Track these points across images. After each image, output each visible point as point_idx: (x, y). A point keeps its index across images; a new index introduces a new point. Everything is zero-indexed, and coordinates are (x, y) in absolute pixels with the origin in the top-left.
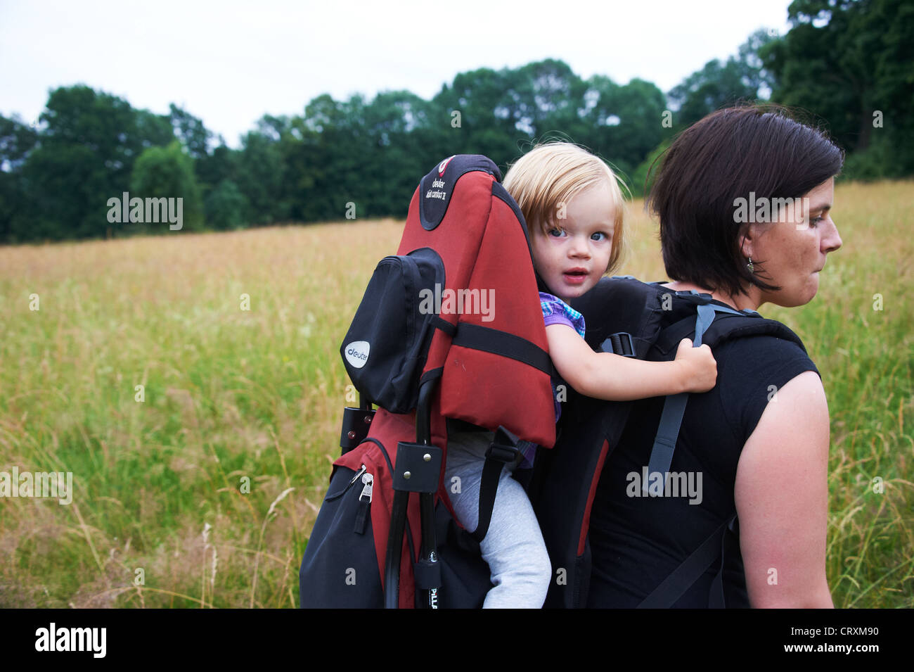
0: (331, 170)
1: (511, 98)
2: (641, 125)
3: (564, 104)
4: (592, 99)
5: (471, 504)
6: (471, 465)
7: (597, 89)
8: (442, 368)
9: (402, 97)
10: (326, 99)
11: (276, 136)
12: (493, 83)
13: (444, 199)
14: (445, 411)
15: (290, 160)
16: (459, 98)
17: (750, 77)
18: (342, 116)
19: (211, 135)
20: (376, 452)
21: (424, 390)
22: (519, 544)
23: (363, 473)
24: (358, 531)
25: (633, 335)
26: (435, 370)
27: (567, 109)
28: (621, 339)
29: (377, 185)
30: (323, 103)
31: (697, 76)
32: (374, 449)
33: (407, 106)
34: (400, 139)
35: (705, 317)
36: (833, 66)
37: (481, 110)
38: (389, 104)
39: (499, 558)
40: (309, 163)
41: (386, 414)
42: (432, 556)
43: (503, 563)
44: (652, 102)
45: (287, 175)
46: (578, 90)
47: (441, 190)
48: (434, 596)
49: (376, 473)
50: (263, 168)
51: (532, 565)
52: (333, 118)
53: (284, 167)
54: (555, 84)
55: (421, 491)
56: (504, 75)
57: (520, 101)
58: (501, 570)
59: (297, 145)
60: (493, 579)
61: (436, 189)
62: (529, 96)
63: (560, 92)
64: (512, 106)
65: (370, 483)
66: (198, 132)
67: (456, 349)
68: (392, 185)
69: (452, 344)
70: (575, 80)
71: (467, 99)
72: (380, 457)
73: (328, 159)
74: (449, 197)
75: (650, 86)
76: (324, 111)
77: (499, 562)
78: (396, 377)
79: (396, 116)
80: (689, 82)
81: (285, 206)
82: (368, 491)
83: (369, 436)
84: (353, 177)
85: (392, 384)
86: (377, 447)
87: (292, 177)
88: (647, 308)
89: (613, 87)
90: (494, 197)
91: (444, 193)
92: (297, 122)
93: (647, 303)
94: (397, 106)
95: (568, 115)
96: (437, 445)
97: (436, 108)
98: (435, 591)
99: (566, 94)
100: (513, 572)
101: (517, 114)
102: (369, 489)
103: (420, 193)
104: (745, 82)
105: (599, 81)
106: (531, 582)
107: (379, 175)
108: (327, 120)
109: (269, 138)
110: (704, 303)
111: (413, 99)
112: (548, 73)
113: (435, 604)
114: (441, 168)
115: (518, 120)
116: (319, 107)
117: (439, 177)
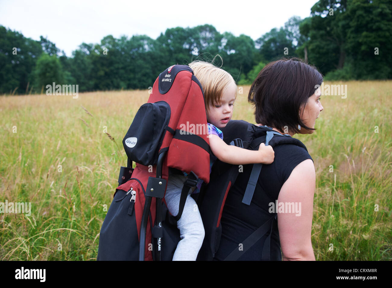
0: (112, 68)
1: (190, 40)
2: (245, 54)
3: (212, 44)
4: (224, 42)
5: (174, 205)
6: (175, 190)
7: (226, 38)
8: (169, 147)
9: (143, 38)
10: (110, 37)
11: (88, 53)
12: (183, 34)
13: (170, 81)
14: (169, 164)
15: (94, 63)
16: (168, 39)
17: (289, 36)
18: (118, 45)
19: (59, 51)
20: (136, 183)
21: (161, 156)
22: (193, 222)
23: (132, 191)
24: (130, 214)
25: (243, 140)
26: (165, 148)
27: (213, 46)
28: (238, 141)
29: (132, 76)
30: (109, 39)
31: (267, 34)
32: (135, 182)
33: (145, 42)
34: (143, 56)
35: (270, 136)
36: (329, 33)
37: (177, 45)
38: (137, 40)
39: (185, 228)
40: (103, 65)
41: (139, 169)
42: (160, 224)
43: (186, 229)
44: (249, 44)
45: (93, 70)
46: (218, 38)
47: (169, 78)
48: (159, 240)
49: (137, 191)
50: (83, 66)
51: (198, 231)
52: (113, 46)
53: (92, 66)
54: (208, 35)
55: (157, 197)
56: (187, 30)
57: (194, 42)
58: (185, 232)
59: (97, 56)
60: (181, 236)
61: (167, 78)
62: (197, 39)
63: (211, 38)
64: (191, 44)
65: (135, 195)
66: (53, 49)
67: (175, 140)
68: (139, 76)
69: (173, 138)
70: (217, 33)
71: (171, 40)
72: (138, 185)
73: (111, 63)
74: (173, 81)
75: (248, 38)
76: (109, 43)
77: (184, 229)
78: (148, 151)
79: (141, 46)
80: (265, 37)
81: (92, 83)
82: (134, 198)
83: (132, 177)
84: (122, 71)
85: (147, 154)
86: (136, 181)
87: (95, 70)
88: (248, 130)
89: (233, 37)
90: (192, 81)
91: (171, 79)
92: (98, 47)
93: (248, 128)
94: (141, 42)
95: (214, 48)
96: (164, 179)
97: (158, 43)
98: (160, 239)
99: (213, 39)
100: (190, 233)
101: (192, 47)
102: (134, 197)
103: (159, 80)
104: (287, 37)
105: (227, 34)
106: (197, 238)
107: (133, 71)
108: (111, 47)
109: (85, 53)
110: (270, 131)
111: (148, 39)
112: (206, 31)
113: (160, 244)
114: (169, 69)
115: (193, 50)
116: (107, 41)
117: (168, 73)
